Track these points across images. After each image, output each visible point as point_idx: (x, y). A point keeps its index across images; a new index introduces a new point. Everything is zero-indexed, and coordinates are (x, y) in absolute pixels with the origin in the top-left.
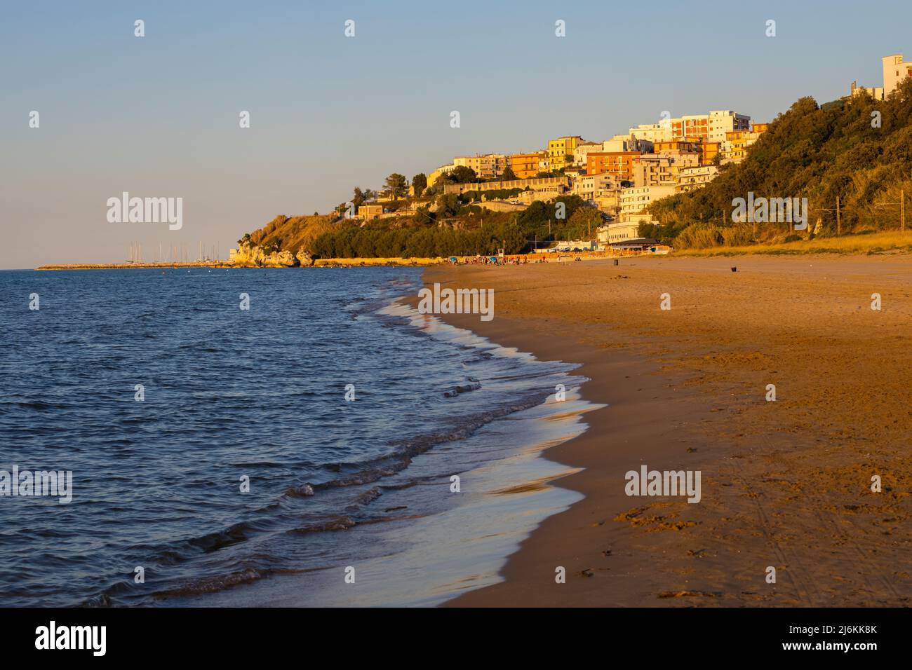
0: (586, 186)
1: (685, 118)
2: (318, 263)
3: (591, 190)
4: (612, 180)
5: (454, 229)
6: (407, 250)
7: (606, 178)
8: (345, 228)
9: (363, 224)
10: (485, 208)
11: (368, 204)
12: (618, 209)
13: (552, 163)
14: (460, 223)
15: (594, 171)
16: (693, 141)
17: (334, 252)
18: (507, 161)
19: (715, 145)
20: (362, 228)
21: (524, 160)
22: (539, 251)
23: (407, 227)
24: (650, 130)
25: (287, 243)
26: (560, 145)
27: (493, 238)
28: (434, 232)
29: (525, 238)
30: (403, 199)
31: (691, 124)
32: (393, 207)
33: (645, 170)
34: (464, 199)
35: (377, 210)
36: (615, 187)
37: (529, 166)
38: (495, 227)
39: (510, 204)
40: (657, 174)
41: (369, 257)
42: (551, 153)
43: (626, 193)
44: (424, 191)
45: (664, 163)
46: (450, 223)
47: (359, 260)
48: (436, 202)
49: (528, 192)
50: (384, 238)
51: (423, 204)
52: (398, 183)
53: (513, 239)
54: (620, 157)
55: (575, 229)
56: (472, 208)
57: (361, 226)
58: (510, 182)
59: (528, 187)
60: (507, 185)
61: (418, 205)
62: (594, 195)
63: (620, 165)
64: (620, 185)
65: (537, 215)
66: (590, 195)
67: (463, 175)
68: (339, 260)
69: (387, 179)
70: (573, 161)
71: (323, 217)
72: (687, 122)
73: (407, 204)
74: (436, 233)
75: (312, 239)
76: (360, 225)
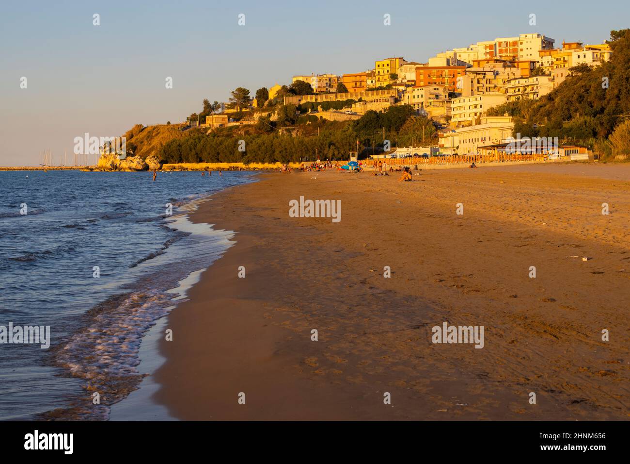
0: (416, 97)
1: (498, 40)
2: (165, 168)
3: (420, 100)
4: (441, 91)
5: (293, 136)
6: (248, 155)
7: (435, 89)
8: (192, 135)
9: (209, 131)
10: (321, 117)
11: (215, 114)
12: (449, 118)
13: (379, 80)
14: (298, 131)
15: (422, 84)
16: (508, 59)
17: (180, 157)
18: (338, 80)
19: (528, 63)
20: (208, 136)
21: (353, 78)
22: (375, 157)
23: (249, 134)
24: (465, 52)
25: (141, 149)
26: (386, 65)
27: (331, 144)
28: (274, 138)
29: (362, 145)
30: (248, 110)
31: (503, 45)
32: (238, 117)
33: (472, 82)
34: (302, 109)
35: (223, 119)
36: (443, 97)
37: (358, 84)
38: (332, 134)
39: (345, 113)
40: (483, 86)
41: (213, 162)
42: (377, 73)
43: (456, 103)
44: (266, 103)
45: (490, 76)
46: (288, 131)
47: (203, 165)
48: (276, 112)
49: (361, 103)
50: (227, 144)
51: (265, 114)
52: (242, 95)
53: (350, 145)
54: (447, 71)
55: (408, 136)
56: (310, 118)
57: (207, 134)
58: (344, 94)
59: (361, 98)
60: (342, 97)
61: (260, 115)
62: (424, 104)
63: (447, 78)
64: (447, 96)
65: (371, 124)
66: (420, 105)
67: (302, 88)
68: (185, 165)
69: (233, 92)
70: (397, 78)
71: (173, 125)
72: (500, 44)
73: (250, 114)
74: (276, 139)
75: (161, 144)
76: (206, 132)
